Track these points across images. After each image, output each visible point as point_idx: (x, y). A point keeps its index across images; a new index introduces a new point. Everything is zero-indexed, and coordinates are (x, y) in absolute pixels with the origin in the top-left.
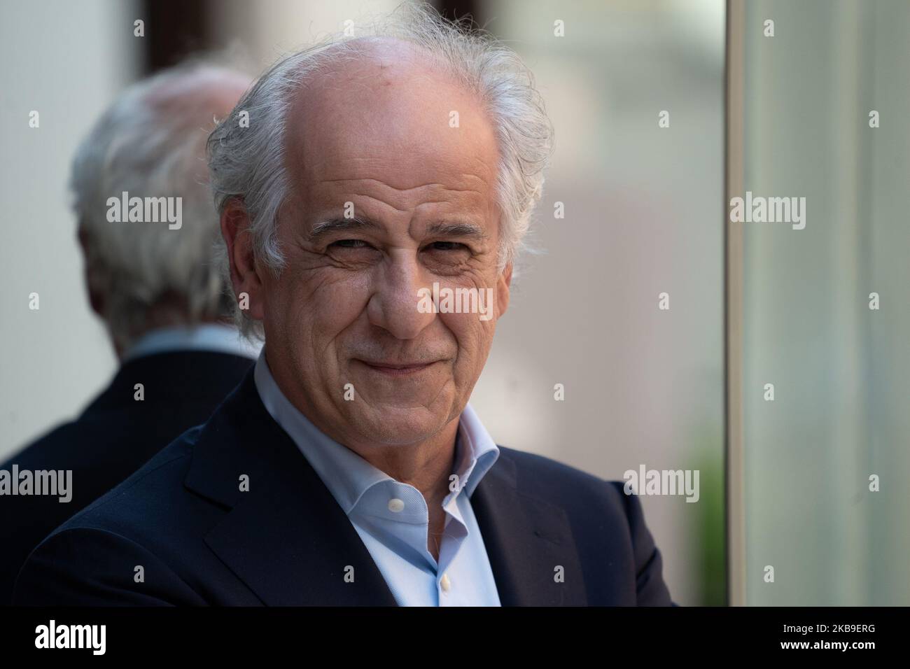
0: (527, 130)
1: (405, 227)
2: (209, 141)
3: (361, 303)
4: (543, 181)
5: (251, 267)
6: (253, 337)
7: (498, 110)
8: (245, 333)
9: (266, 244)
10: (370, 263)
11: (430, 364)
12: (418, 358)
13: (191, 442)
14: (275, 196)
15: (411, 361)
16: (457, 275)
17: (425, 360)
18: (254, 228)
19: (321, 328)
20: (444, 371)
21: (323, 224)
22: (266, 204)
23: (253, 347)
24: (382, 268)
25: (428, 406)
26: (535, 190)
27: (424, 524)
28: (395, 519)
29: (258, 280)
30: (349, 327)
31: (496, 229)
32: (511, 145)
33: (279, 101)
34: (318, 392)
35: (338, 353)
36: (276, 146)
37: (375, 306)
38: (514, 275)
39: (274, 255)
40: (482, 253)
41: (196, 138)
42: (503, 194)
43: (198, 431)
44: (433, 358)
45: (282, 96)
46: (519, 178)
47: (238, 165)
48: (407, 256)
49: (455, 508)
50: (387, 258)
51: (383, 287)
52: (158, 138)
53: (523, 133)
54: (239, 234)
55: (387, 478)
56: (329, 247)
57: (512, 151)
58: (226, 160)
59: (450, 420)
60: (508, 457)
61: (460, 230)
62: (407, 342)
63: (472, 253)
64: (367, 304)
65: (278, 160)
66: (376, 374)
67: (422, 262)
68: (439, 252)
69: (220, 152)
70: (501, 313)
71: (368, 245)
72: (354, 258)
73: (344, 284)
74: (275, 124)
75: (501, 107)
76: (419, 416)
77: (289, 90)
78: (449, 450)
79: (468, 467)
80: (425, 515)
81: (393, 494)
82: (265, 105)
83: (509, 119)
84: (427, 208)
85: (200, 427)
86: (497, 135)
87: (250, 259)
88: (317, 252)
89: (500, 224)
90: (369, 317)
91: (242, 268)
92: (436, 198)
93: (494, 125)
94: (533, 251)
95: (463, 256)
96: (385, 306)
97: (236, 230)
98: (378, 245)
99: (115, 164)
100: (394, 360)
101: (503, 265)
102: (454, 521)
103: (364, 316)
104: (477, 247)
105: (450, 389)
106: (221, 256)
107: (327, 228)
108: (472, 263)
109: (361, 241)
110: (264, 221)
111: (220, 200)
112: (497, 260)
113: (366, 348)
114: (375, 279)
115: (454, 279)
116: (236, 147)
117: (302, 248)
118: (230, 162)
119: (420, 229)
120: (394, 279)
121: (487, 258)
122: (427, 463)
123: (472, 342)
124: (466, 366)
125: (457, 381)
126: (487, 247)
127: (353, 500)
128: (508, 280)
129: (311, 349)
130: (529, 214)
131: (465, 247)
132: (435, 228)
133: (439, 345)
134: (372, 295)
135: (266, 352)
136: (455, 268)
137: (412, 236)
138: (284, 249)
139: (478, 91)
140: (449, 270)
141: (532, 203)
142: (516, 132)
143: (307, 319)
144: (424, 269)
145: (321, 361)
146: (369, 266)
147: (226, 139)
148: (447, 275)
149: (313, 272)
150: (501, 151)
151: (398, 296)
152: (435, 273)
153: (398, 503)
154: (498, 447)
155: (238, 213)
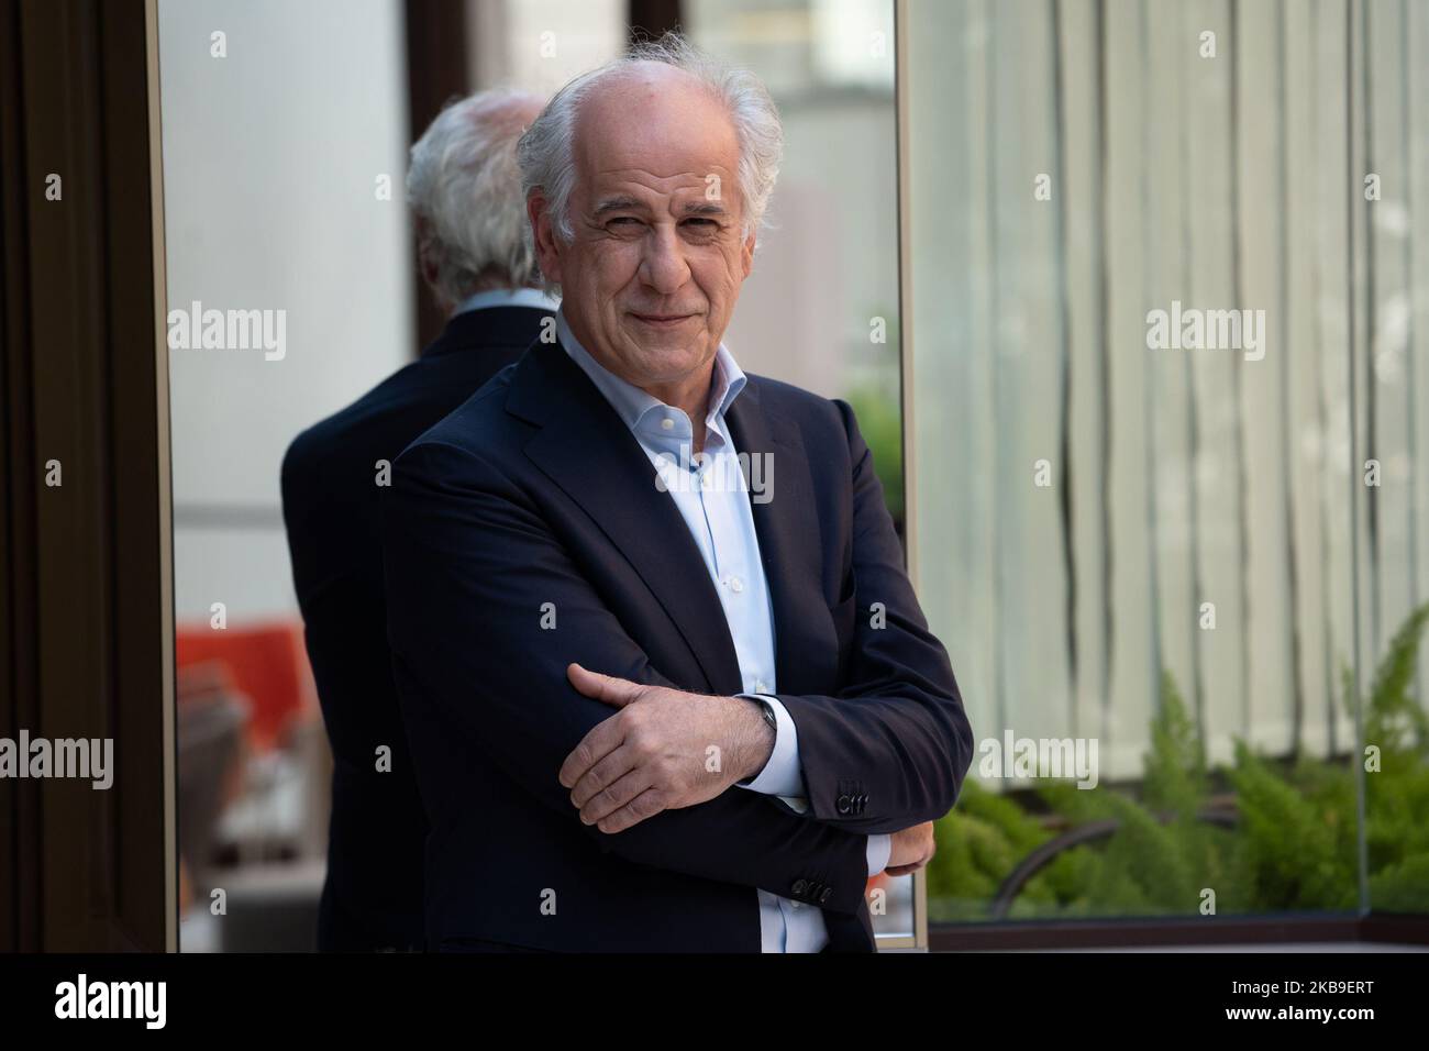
0: (762, 132)
1: (666, 207)
2: (518, 145)
3: (634, 269)
4: (778, 172)
5: (551, 242)
6: (554, 296)
7: (740, 116)
8: (548, 293)
9: (560, 222)
10: (639, 235)
11: (688, 317)
12: (677, 312)
13: (506, 380)
14: (566, 185)
15: (672, 313)
16: (708, 244)
17: (683, 313)
18: (551, 210)
19: (603, 288)
20: (699, 322)
21: (602, 205)
22: (559, 192)
23: (554, 304)
24: (648, 238)
25: (687, 348)
26: (770, 178)
27: (688, 438)
28: (666, 434)
29: (556, 252)
30: (625, 287)
31: (738, 208)
32: (750, 143)
33: (569, 112)
34: (601, 339)
35: (616, 308)
36: (567, 146)
37: (643, 269)
38: (756, 247)
39: (566, 230)
40: (727, 227)
41: (511, 144)
42: (743, 180)
43: (511, 369)
44: (690, 311)
45: (571, 108)
46: (756, 170)
47: (538, 162)
48: (668, 230)
49: (715, 425)
50: (654, 233)
51: (650, 253)
52: (481, 145)
53: (760, 134)
54: (540, 217)
55: (660, 403)
56: (607, 223)
57: (750, 146)
58: (530, 159)
59: (704, 361)
60: (754, 383)
61: (709, 209)
62: (668, 296)
63: (720, 228)
64: (638, 268)
65: (568, 157)
66: (644, 325)
67: (679, 234)
68: (693, 226)
69: (526, 153)
70: (746, 276)
71: (637, 221)
72: (626, 232)
73: (621, 252)
74: (565, 131)
75: (741, 113)
76: (679, 356)
77: (576, 103)
78: (708, 380)
79: (723, 392)
80: (690, 431)
81: (665, 415)
82: (557, 116)
83: (748, 123)
84: (683, 192)
85: (514, 365)
86: (739, 136)
87: (549, 236)
88: (598, 228)
89: (742, 205)
90: (639, 278)
91: (544, 242)
92: (689, 184)
93: (736, 127)
94: (771, 227)
95: (712, 229)
96: (651, 268)
97: (538, 213)
98: (646, 221)
99: (449, 164)
100: (658, 312)
101: (745, 237)
102: (714, 433)
103: (636, 279)
104: (723, 223)
105: (704, 335)
106: (529, 236)
107: (606, 208)
108: (720, 235)
109: (632, 218)
110: (559, 205)
111: (527, 191)
112: (740, 232)
113: (639, 304)
114: (643, 250)
115: (704, 248)
116: (537, 149)
117: (588, 225)
118: (533, 160)
119: (677, 208)
120: (657, 247)
121: (731, 231)
122: (690, 393)
123: (720, 298)
124: (717, 318)
125: (710, 330)
126: (731, 222)
127: (634, 420)
128: (751, 251)
129: (596, 306)
130: (766, 197)
131: (712, 222)
132: (688, 208)
133: (694, 301)
134: (643, 260)
135: (563, 306)
136: (707, 239)
137: (672, 214)
138: (574, 226)
139: (723, 100)
140: (701, 240)
141: (770, 190)
142: (752, 132)
143: (593, 281)
144: (681, 241)
145: (603, 311)
146: (638, 238)
147: (529, 143)
148: (700, 245)
149: (596, 243)
150: (740, 147)
151: (660, 260)
152: (690, 244)
153: (669, 423)
154: (745, 374)
155: (540, 199)
